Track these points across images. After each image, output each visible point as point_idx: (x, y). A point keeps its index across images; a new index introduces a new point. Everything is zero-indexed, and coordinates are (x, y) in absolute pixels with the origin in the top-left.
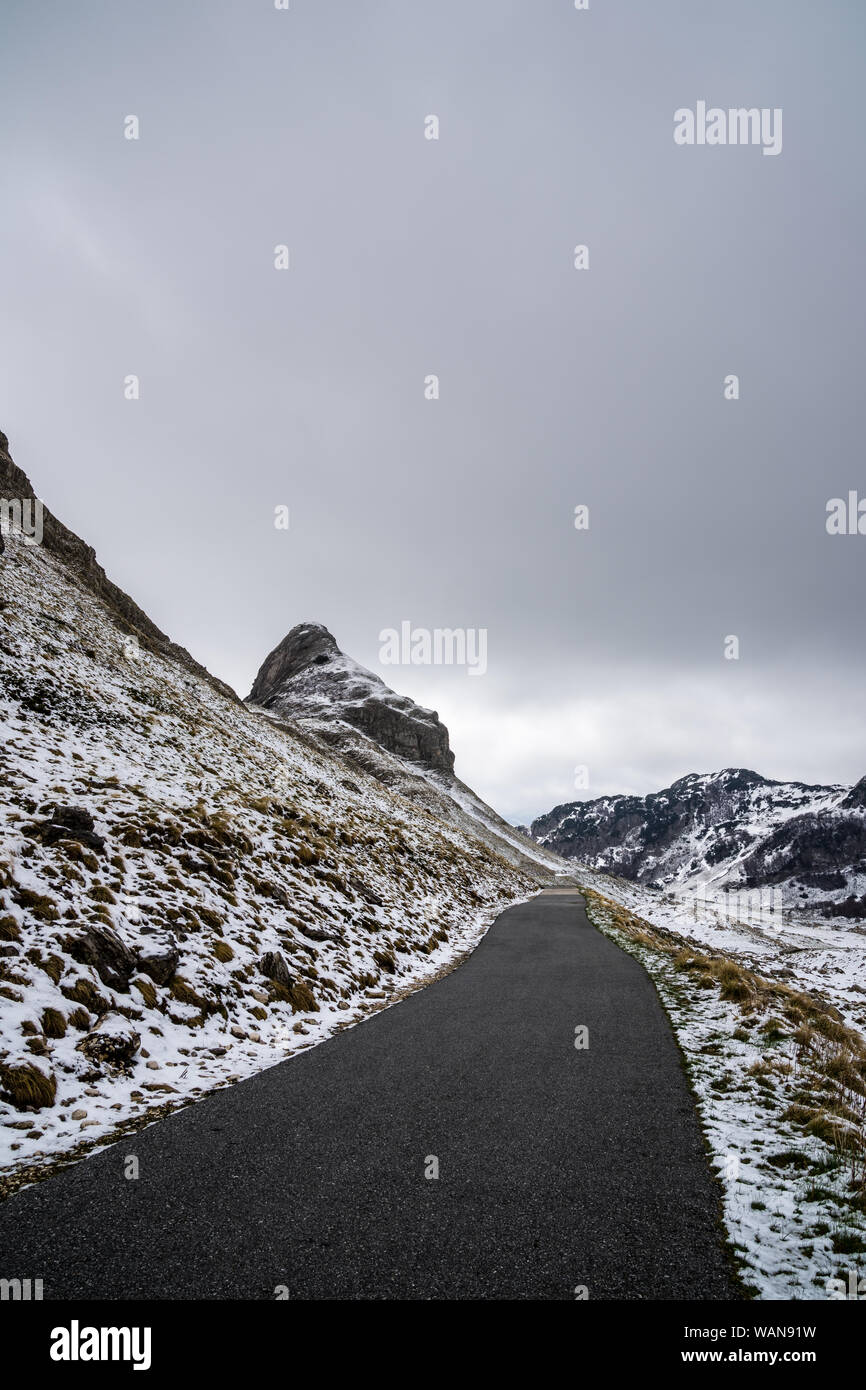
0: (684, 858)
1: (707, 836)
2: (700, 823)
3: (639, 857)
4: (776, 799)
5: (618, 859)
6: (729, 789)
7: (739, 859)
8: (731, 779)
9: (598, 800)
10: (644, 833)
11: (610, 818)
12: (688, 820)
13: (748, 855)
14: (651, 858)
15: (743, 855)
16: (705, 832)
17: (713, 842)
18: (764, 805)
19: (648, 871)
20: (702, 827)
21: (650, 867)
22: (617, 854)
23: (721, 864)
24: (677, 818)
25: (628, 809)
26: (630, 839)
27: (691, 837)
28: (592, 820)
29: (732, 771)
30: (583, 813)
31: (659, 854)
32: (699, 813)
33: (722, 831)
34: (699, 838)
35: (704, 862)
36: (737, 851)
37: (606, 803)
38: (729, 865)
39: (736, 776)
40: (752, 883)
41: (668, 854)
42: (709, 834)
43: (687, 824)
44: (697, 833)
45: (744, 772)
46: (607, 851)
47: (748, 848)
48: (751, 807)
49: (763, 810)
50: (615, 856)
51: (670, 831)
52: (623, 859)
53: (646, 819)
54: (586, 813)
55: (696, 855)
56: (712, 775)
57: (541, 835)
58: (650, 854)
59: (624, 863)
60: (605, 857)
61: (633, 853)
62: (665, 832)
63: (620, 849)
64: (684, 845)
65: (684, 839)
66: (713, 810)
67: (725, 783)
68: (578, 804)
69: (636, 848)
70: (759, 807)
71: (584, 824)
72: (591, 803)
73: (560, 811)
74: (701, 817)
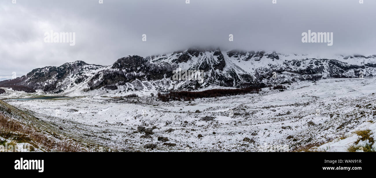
0: (68, 82)
1: (74, 77)
2: (72, 73)
3: (56, 82)
4: (90, 68)
5: (50, 83)
6: (78, 65)
7: (85, 82)
8: (78, 63)
9: (45, 68)
10: (57, 76)
11: (48, 72)
12: (68, 73)
13: (87, 81)
14: (59, 83)
15: (86, 81)
16: (73, 76)
17: (76, 78)
18: (87, 69)
19: (59, 86)
20: (72, 74)
21: (59, 85)
22: (50, 81)
23: (80, 84)
24: (66, 72)
25: (53, 70)
26: (53, 77)
27: (70, 77)
28: (43, 73)
29: (78, 61)
30: (40, 71)
31: (61, 81)
32: (72, 71)
33: (78, 75)
34: (72, 77)
35: (75, 83)
36: (84, 80)
37: (47, 68)
38: (83, 84)
39: (79, 62)
40: (92, 89)
41: (64, 81)
42: (74, 76)
43: (68, 74)
44: (71, 76)
45: (81, 61)
46: (47, 81)
47: (87, 79)
48: (84, 70)
49: (87, 70)
50: (49, 82)
51: (64, 75)
52: (52, 83)
53: (58, 72)
54: (41, 71)
55: (72, 82)
56: (73, 63)
57: (29, 77)
58: (59, 81)
59: (52, 84)
60: (47, 83)
61: (55, 81)
62: (63, 75)
63: (51, 80)
64: (68, 79)
65: (68, 77)
66: (75, 70)
67: (77, 64)
68: (39, 69)
69: (55, 80)
70: (86, 69)
71: (41, 74)
72: (43, 68)
73: (34, 71)
74: (72, 72)
